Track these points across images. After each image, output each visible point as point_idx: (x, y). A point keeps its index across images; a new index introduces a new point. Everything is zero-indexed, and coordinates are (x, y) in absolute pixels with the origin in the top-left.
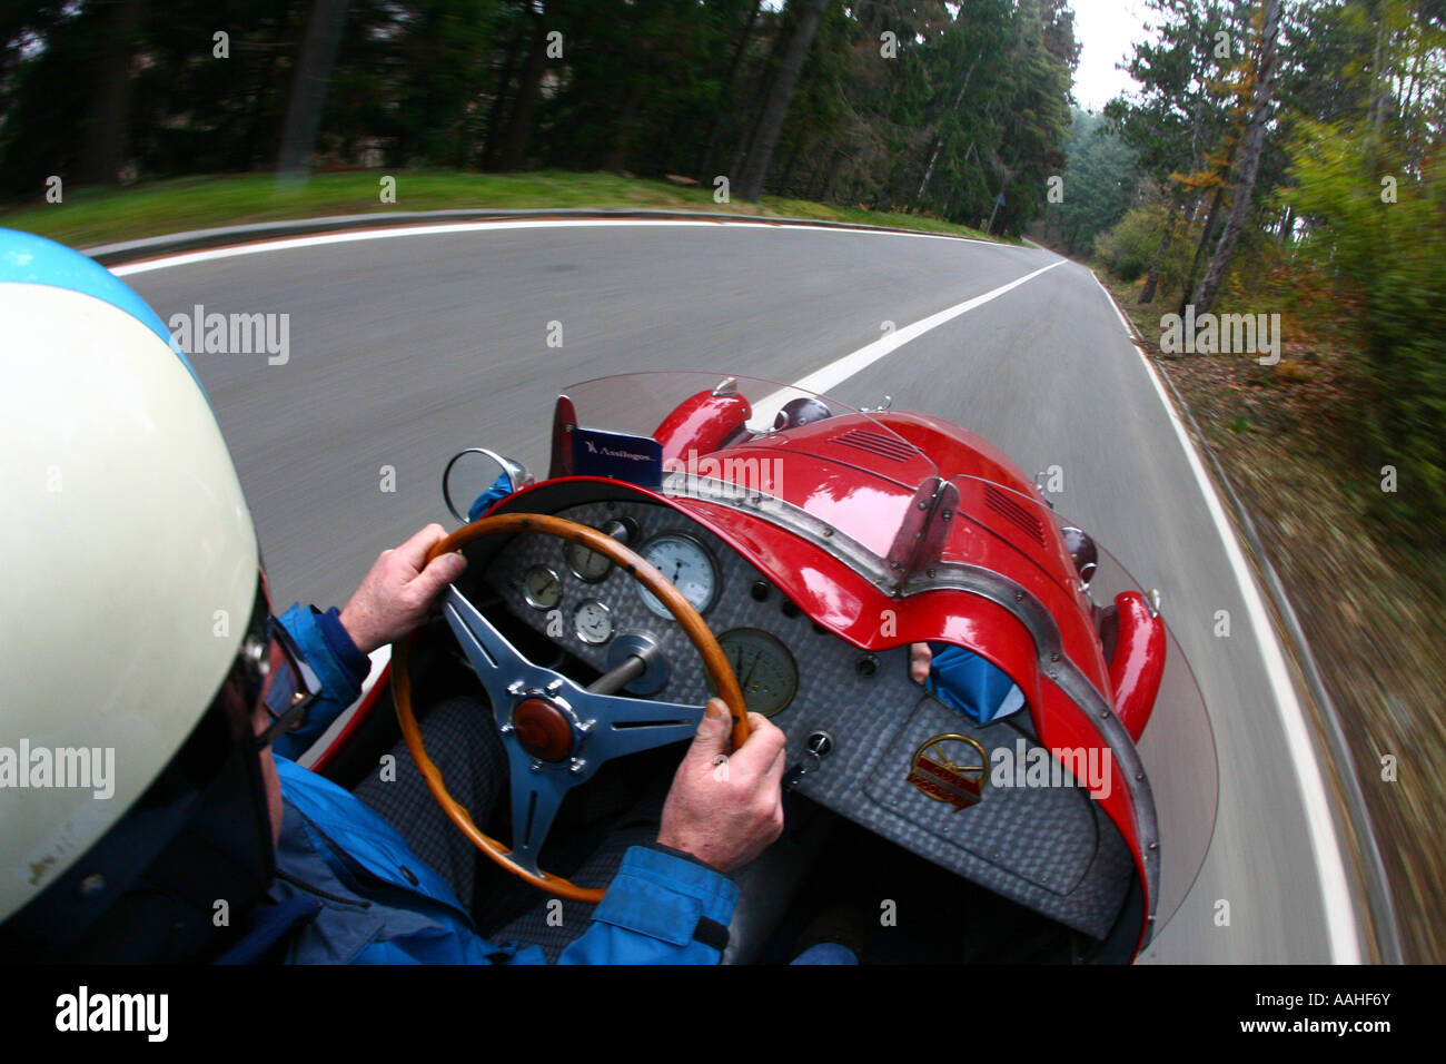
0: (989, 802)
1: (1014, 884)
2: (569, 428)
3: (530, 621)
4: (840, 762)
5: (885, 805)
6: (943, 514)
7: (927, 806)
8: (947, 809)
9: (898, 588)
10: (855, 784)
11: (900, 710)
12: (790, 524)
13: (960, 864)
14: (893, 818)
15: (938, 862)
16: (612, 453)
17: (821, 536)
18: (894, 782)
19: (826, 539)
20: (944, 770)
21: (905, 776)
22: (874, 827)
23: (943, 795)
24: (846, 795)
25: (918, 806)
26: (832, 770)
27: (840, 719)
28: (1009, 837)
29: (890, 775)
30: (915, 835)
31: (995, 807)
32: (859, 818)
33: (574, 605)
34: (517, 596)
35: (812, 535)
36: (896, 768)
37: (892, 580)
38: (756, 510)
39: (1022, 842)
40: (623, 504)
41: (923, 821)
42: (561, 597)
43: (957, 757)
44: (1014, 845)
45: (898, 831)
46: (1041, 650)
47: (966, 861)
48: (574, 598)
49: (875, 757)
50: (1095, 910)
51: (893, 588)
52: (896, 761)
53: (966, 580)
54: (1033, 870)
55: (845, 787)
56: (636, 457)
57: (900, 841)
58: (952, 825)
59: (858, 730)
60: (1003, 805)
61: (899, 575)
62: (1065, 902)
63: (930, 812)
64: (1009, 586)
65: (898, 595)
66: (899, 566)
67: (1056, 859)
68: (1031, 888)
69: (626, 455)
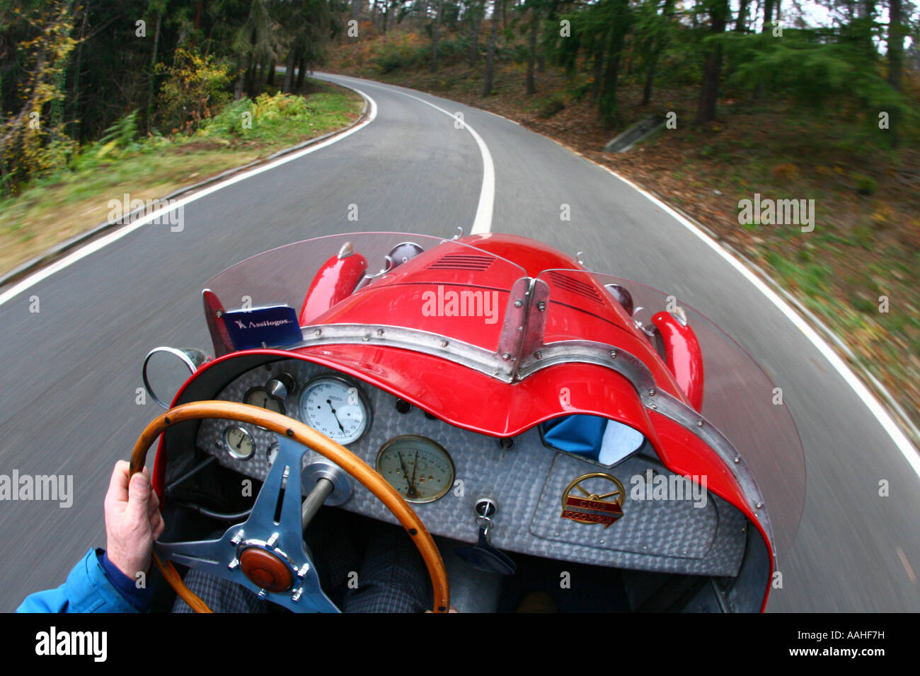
0: (630, 513)
1: (662, 562)
2: (219, 314)
3: (239, 469)
4: (505, 517)
5: (550, 538)
6: (538, 306)
7: (583, 530)
8: (598, 527)
9: (513, 374)
10: (522, 528)
11: (541, 467)
12: (412, 344)
13: (619, 561)
14: (558, 544)
15: (602, 565)
16: (258, 325)
17: (440, 348)
18: (552, 520)
19: (444, 349)
20: (588, 501)
21: (559, 514)
22: (546, 555)
23: (593, 519)
24: (517, 538)
25: (575, 532)
26: (501, 524)
27: (495, 486)
28: (650, 533)
29: (547, 517)
30: (580, 552)
31: (634, 516)
32: (533, 552)
33: (266, 450)
34: (224, 453)
35: (432, 349)
36: (550, 510)
37: (507, 368)
38: (383, 340)
39: (661, 533)
40: (277, 363)
41: (582, 541)
42: (254, 446)
43: (595, 489)
44: (656, 538)
45: (565, 552)
46: (639, 389)
47: (623, 557)
48: (264, 445)
49: (532, 506)
50: (726, 560)
51: (510, 375)
52: (549, 505)
53: (567, 353)
54: (674, 550)
55: (514, 533)
56: (277, 323)
57: (569, 559)
58: (605, 538)
59: (513, 490)
60: (641, 514)
61: (512, 363)
62: (704, 562)
63: (586, 534)
64: (604, 349)
65: (515, 380)
66: (509, 357)
67: (689, 537)
68: (676, 561)
69: (269, 324)
